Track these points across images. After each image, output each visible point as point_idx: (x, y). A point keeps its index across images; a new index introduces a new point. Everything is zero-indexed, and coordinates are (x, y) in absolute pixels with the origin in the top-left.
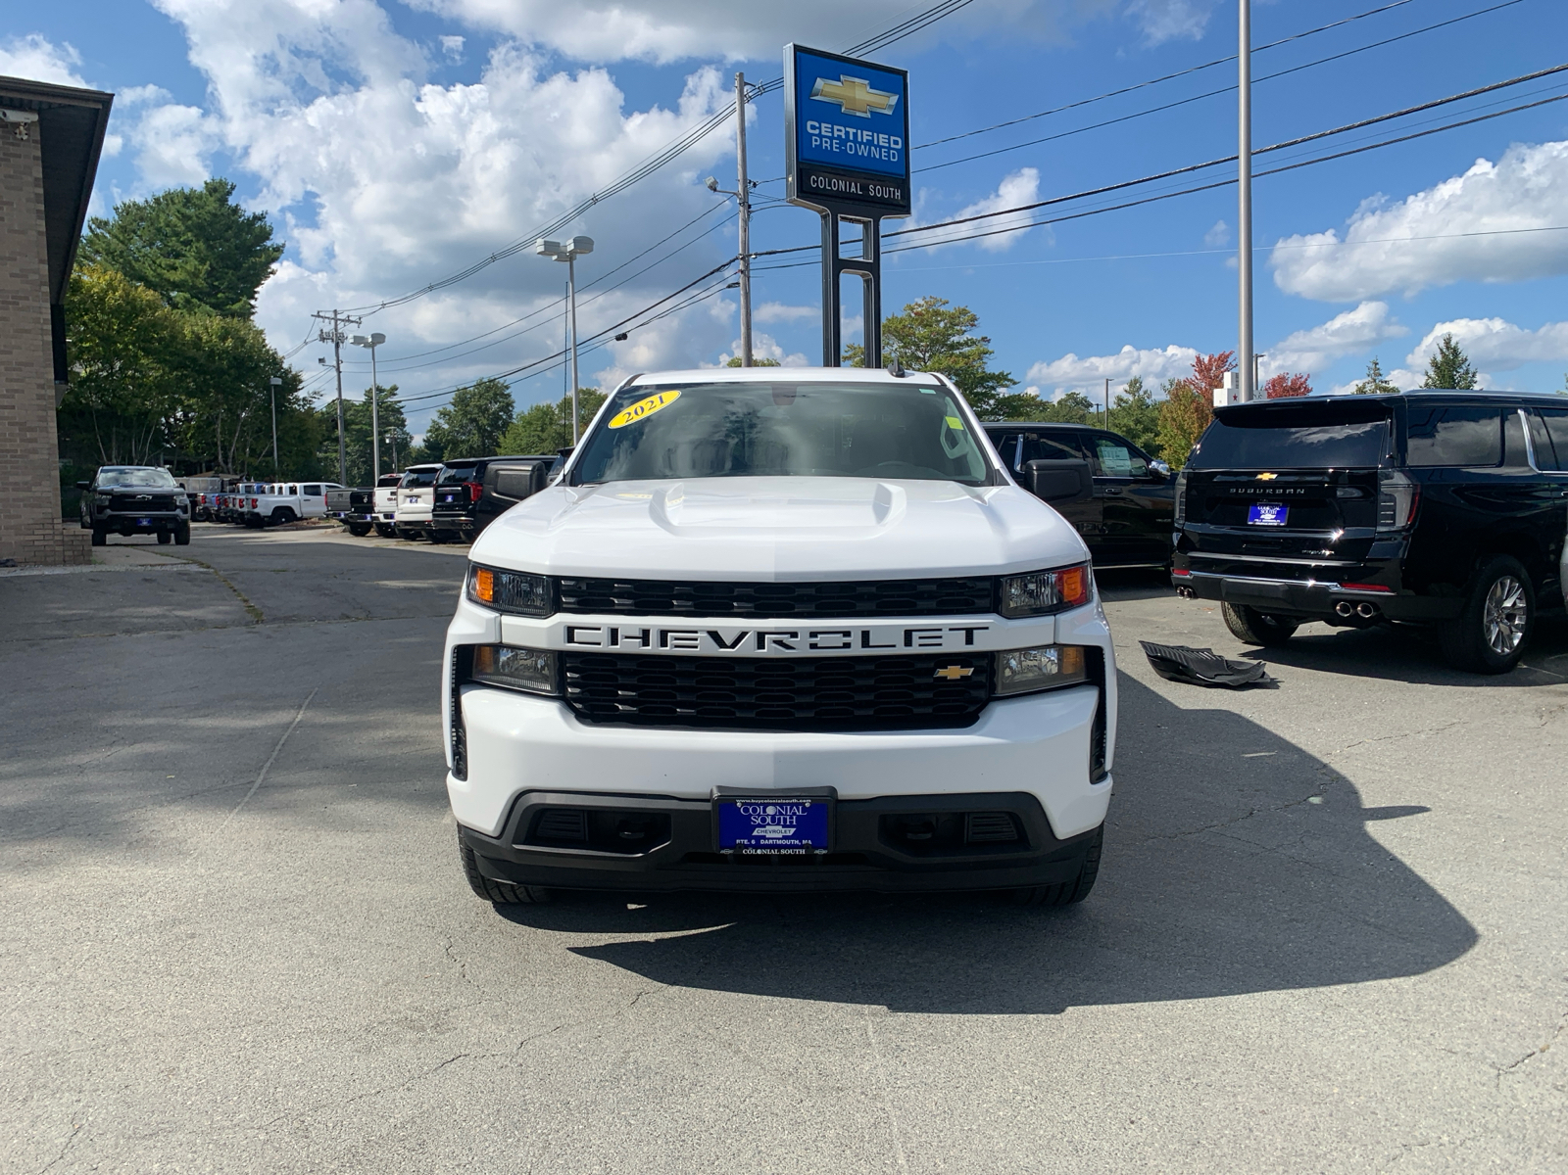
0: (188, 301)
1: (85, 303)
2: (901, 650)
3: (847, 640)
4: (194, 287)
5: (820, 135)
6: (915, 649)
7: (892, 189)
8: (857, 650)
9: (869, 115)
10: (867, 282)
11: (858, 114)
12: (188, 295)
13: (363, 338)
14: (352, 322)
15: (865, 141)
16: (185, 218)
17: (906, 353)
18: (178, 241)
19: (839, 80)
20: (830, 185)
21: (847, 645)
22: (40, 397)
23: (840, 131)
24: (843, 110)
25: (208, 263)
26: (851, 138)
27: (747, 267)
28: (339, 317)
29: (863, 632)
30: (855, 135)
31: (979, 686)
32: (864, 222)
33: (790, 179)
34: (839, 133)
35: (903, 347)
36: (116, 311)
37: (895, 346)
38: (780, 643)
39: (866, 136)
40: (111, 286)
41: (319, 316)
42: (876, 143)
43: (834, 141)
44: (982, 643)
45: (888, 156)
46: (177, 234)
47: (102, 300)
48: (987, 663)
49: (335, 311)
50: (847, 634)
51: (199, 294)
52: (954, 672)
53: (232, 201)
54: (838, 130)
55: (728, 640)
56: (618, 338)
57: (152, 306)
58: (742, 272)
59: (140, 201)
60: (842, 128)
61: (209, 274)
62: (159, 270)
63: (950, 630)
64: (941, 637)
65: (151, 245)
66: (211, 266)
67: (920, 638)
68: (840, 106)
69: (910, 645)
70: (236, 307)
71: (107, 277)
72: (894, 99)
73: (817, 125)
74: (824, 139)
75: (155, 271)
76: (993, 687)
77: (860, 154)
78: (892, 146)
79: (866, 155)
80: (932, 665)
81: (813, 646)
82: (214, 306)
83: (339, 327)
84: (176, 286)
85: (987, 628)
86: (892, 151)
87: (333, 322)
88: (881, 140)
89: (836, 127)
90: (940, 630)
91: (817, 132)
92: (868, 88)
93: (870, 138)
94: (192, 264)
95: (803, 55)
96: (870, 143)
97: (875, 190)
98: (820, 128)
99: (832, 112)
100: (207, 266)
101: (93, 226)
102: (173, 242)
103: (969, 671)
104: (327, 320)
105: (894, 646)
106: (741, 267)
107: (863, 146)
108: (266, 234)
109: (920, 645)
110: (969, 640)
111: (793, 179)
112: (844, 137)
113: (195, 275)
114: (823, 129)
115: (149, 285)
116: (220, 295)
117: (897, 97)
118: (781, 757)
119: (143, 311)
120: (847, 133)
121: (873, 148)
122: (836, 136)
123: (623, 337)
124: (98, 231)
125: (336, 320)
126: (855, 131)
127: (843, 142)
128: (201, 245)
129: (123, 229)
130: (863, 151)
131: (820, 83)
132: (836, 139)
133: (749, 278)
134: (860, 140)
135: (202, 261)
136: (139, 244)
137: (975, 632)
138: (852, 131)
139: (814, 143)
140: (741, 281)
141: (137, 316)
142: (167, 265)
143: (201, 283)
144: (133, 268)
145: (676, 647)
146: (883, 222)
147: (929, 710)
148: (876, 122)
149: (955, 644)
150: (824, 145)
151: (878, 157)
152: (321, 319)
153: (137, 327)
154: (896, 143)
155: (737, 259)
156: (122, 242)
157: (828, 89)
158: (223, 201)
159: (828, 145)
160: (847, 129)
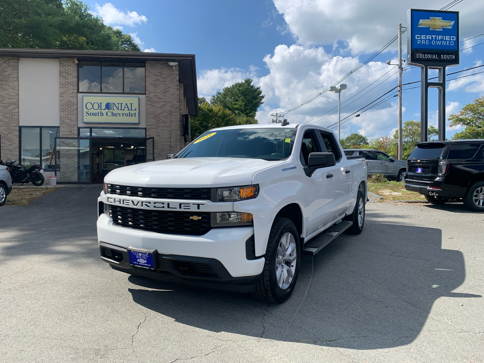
0: (239, 113)
1: (213, 115)
2: (178, 209)
3: (163, 205)
4: (240, 109)
5: (421, 40)
6: (182, 210)
7: (451, 56)
8: (166, 209)
9: (442, 30)
10: (440, 90)
11: (437, 30)
12: (239, 111)
13: (281, 121)
14: (281, 116)
15: (440, 39)
16: (239, 90)
17: (475, 117)
18: (238, 97)
19: (429, 19)
20: (424, 57)
21: (163, 207)
22: (176, 139)
23: (429, 37)
24: (430, 29)
25: (244, 102)
26: (434, 39)
27: (401, 89)
28: (278, 115)
29: (168, 203)
30: (436, 38)
31: (204, 223)
32: (439, 69)
33: (408, 56)
34: (429, 38)
35: (474, 115)
36: (220, 117)
37: (470, 115)
38: (146, 205)
39: (440, 37)
40: (219, 110)
41: (272, 115)
42: (444, 39)
43: (427, 41)
44: (202, 209)
45: (450, 44)
46: (237, 95)
47: (217, 114)
49: (277, 114)
50: (163, 204)
51: (242, 111)
52: (195, 218)
53: (252, 84)
54: (428, 37)
55: (135, 203)
56: (357, 116)
57: (229, 115)
58: (399, 91)
59: (229, 87)
60: (430, 36)
61: (245, 105)
62: (232, 105)
63: (193, 204)
64: (190, 206)
65: (231, 98)
66: (245, 103)
67: (184, 206)
68: (429, 28)
69: (181, 208)
70: (251, 114)
71: (219, 108)
72: (453, 23)
73: (420, 36)
74: (422, 41)
75: (231, 105)
76: (209, 223)
77: (437, 44)
78: (451, 40)
79: (440, 44)
80: (189, 215)
81: (155, 207)
82: (245, 114)
83: (278, 118)
84: (236, 109)
85: (204, 204)
86: (451, 42)
87: (276, 117)
88: (447, 38)
89: (427, 36)
90: (190, 204)
91: (420, 38)
92: (442, 20)
93: (442, 38)
94: (240, 102)
95: (415, 12)
96: (442, 40)
97: (443, 56)
98: (421, 37)
99: (426, 31)
100: (244, 103)
101: (218, 95)
102: (236, 97)
103: (200, 218)
104: (274, 116)
105: (176, 208)
106: (399, 89)
107: (439, 41)
108: (260, 93)
109: (184, 208)
110: (199, 208)
111: (410, 56)
112: (431, 39)
113: (241, 106)
114: (422, 37)
115: (230, 109)
116: (247, 111)
117: (454, 22)
118: (144, 239)
119: (227, 116)
120: (432, 38)
121: (443, 42)
122: (427, 39)
123: (359, 115)
124: (219, 96)
125: (277, 116)
126: (435, 36)
127: (430, 41)
128: (242, 97)
129: (225, 95)
130: (439, 43)
131: (421, 21)
132: (427, 40)
133: (401, 93)
134: (437, 39)
135: (243, 102)
136: (228, 98)
137: (200, 205)
138: (434, 36)
139: (418, 42)
140: (399, 94)
141: (226, 118)
142: (234, 104)
143: (243, 108)
144: (226, 105)
145: (126, 205)
146: (447, 68)
147: (189, 229)
148: (445, 32)
149: (194, 209)
150: (422, 43)
151: (445, 44)
152: (273, 116)
153: (225, 121)
154: (453, 38)
155: (397, 87)
156: (224, 98)
157: (424, 23)
158: (249, 84)
159: (424, 43)
160: (432, 36)
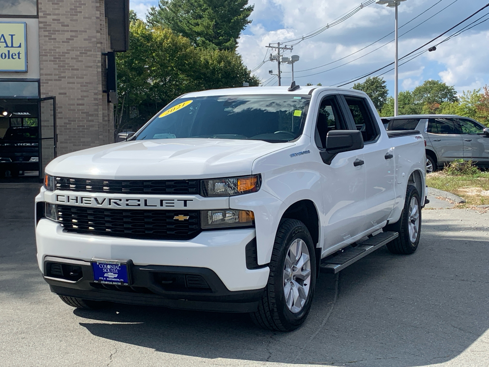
0: (204, 42)
1: (153, 47)
2: (159, 208)
3: (139, 203)
4: (207, 34)
6: (164, 208)
8: (143, 207)
12: (203, 39)
13: (287, 58)
14: (288, 49)
18: (201, 10)
21: (139, 205)
22: (96, 99)
25: (214, 20)
28: (280, 46)
29: (145, 200)
31: (193, 224)
38: (115, 203)
40: (165, 36)
41: (270, 47)
44: (191, 206)
46: (200, 6)
47: (161, 44)
48: (196, 215)
49: (279, 43)
50: (139, 200)
51: (210, 38)
52: (181, 218)
55: (100, 202)
57: (185, 46)
61: (216, 26)
62: (191, 26)
63: (178, 200)
64: (174, 203)
65: (188, 12)
66: (216, 22)
67: (166, 203)
69: (162, 206)
70: (228, 44)
71: (164, 32)
75: (188, 27)
80: (173, 214)
81: (127, 205)
82: (217, 44)
83: (280, 52)
84: (199, 34)
85: (192, 200)
87: (277, 49)
90: (174, 200)
94: (206, 21)
100: (214, 22)
101: (161, 5)
102: (198, 10)
103: (188, 218)
104: (274, 49)
105: (156, 206)
109: (166, 206)
110: (185, 205)
113: (208, 27)
115: (185, 34)
116: (220, 38)
118: (114, 247)
119: (181, 49)
124: (163, 7)
125: (279, 49)
128: (210, 10)
129: (175, 5)
135: (211, 19)
136: (183, 12)
137: (187, 201)
141: (178, 52)
142: (194, 23)
143: (211, 31)
144: (178, 26)
145: (86, 203)
149: (180, 206)
152: (271, 48)
153: (178, 58)
156: (174, 12)
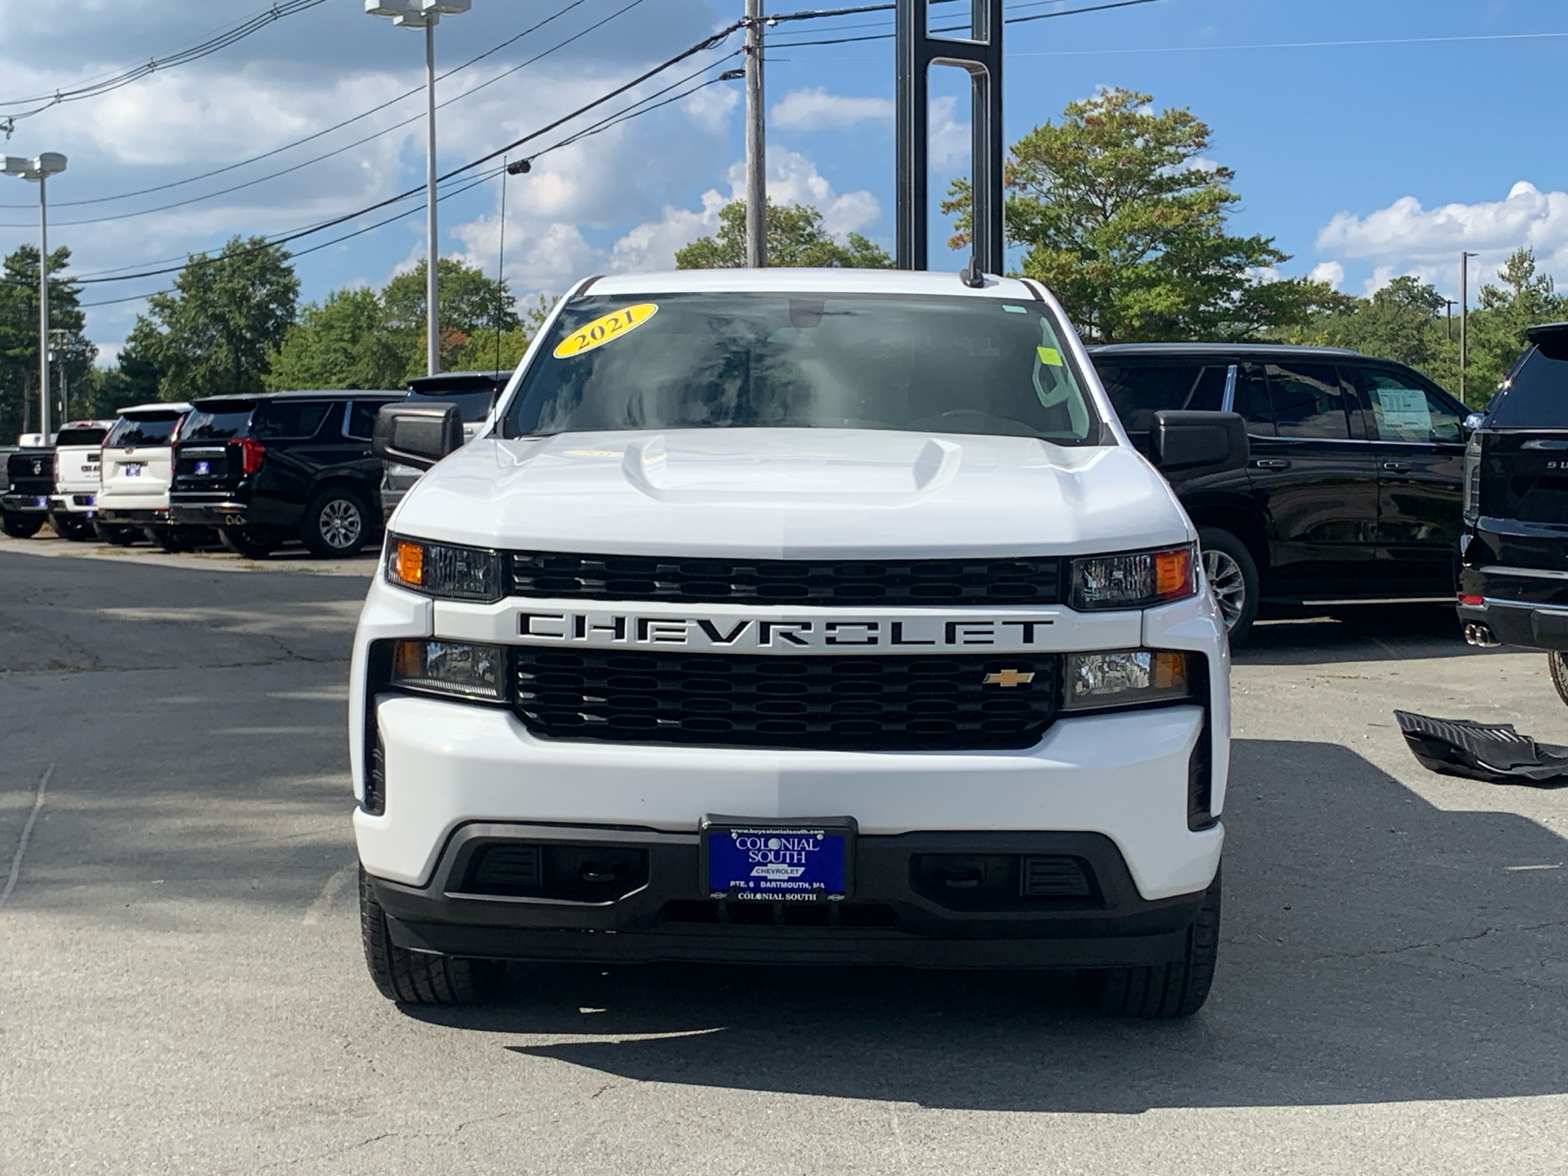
2: (942, 647)
3: (873, 633)
6: (959, 648)
8: (885, 647)
10: (977, 79)
17: (1068, 198)
21: (873, 641)
27: (759, 40)
29: (893, 624)
31: (1041, 696)
35: (1063, 186)
37: (1047, 185)
38: (788, 636)
44: (1044, 642)
48: (1054, 668)
50: (873, 626)
52: (1008, 678)
55: (724, 633)
56: (514, 169)
58: (749, 50)
63: (1004, 623)
64: (991, 633)
67: (966, 633)
69: (953, 642)
76: (1060, 700)
80: (980, 668)
81: (831, 641)
85: (1051, 623)
90: (992, 623)
103: (1029, 677)
105: (933, 643)
106: (748, 41)
109: (966, 642)
110: (1028, 637)
118: (786, 778)
123: (523, 167)
133: (762, 61)
137: (1035, 626)
140: (747, 69)
145: (658, 639)
147: (977, 726)
149: (1009, 642)
155: (740, 25)
